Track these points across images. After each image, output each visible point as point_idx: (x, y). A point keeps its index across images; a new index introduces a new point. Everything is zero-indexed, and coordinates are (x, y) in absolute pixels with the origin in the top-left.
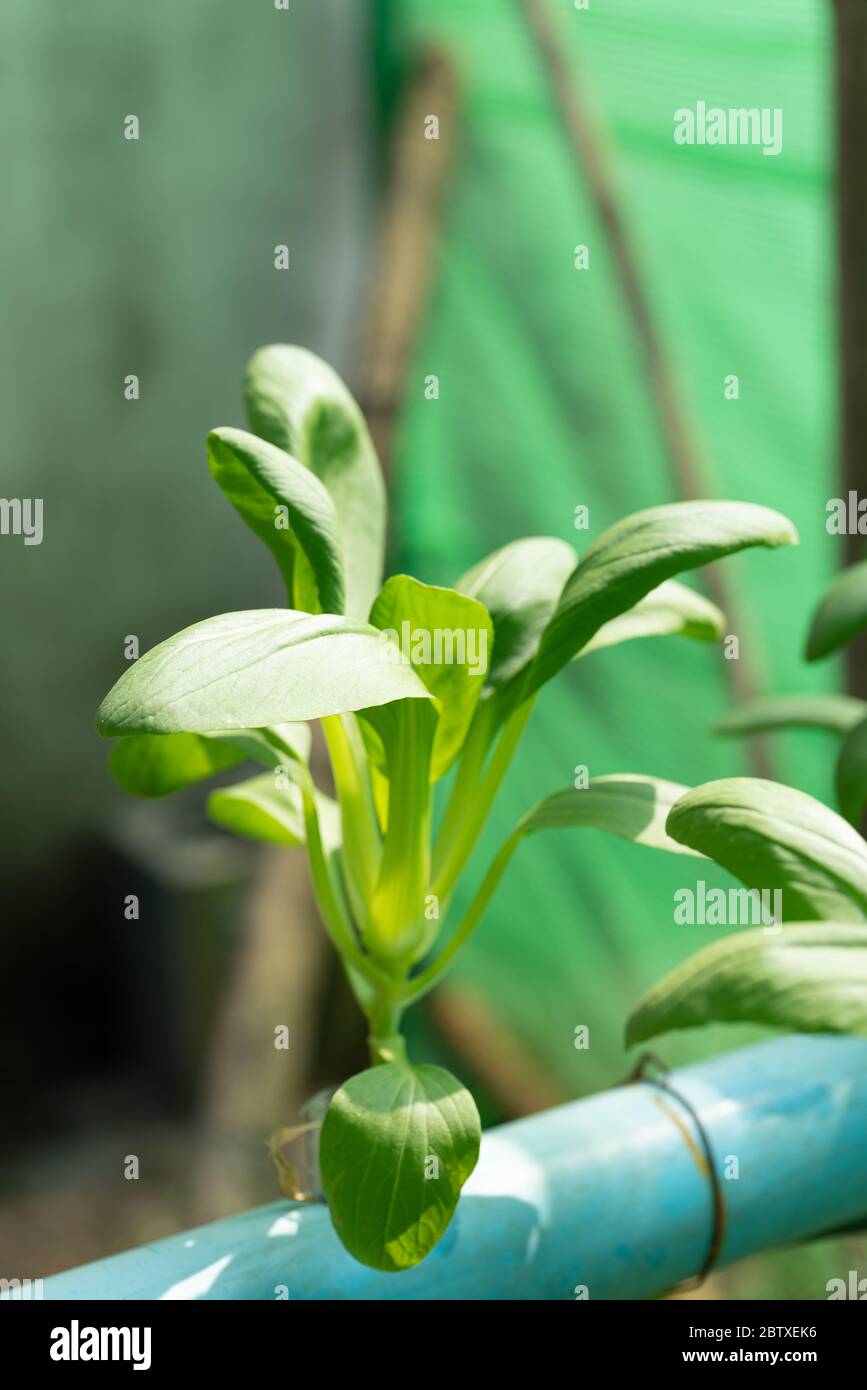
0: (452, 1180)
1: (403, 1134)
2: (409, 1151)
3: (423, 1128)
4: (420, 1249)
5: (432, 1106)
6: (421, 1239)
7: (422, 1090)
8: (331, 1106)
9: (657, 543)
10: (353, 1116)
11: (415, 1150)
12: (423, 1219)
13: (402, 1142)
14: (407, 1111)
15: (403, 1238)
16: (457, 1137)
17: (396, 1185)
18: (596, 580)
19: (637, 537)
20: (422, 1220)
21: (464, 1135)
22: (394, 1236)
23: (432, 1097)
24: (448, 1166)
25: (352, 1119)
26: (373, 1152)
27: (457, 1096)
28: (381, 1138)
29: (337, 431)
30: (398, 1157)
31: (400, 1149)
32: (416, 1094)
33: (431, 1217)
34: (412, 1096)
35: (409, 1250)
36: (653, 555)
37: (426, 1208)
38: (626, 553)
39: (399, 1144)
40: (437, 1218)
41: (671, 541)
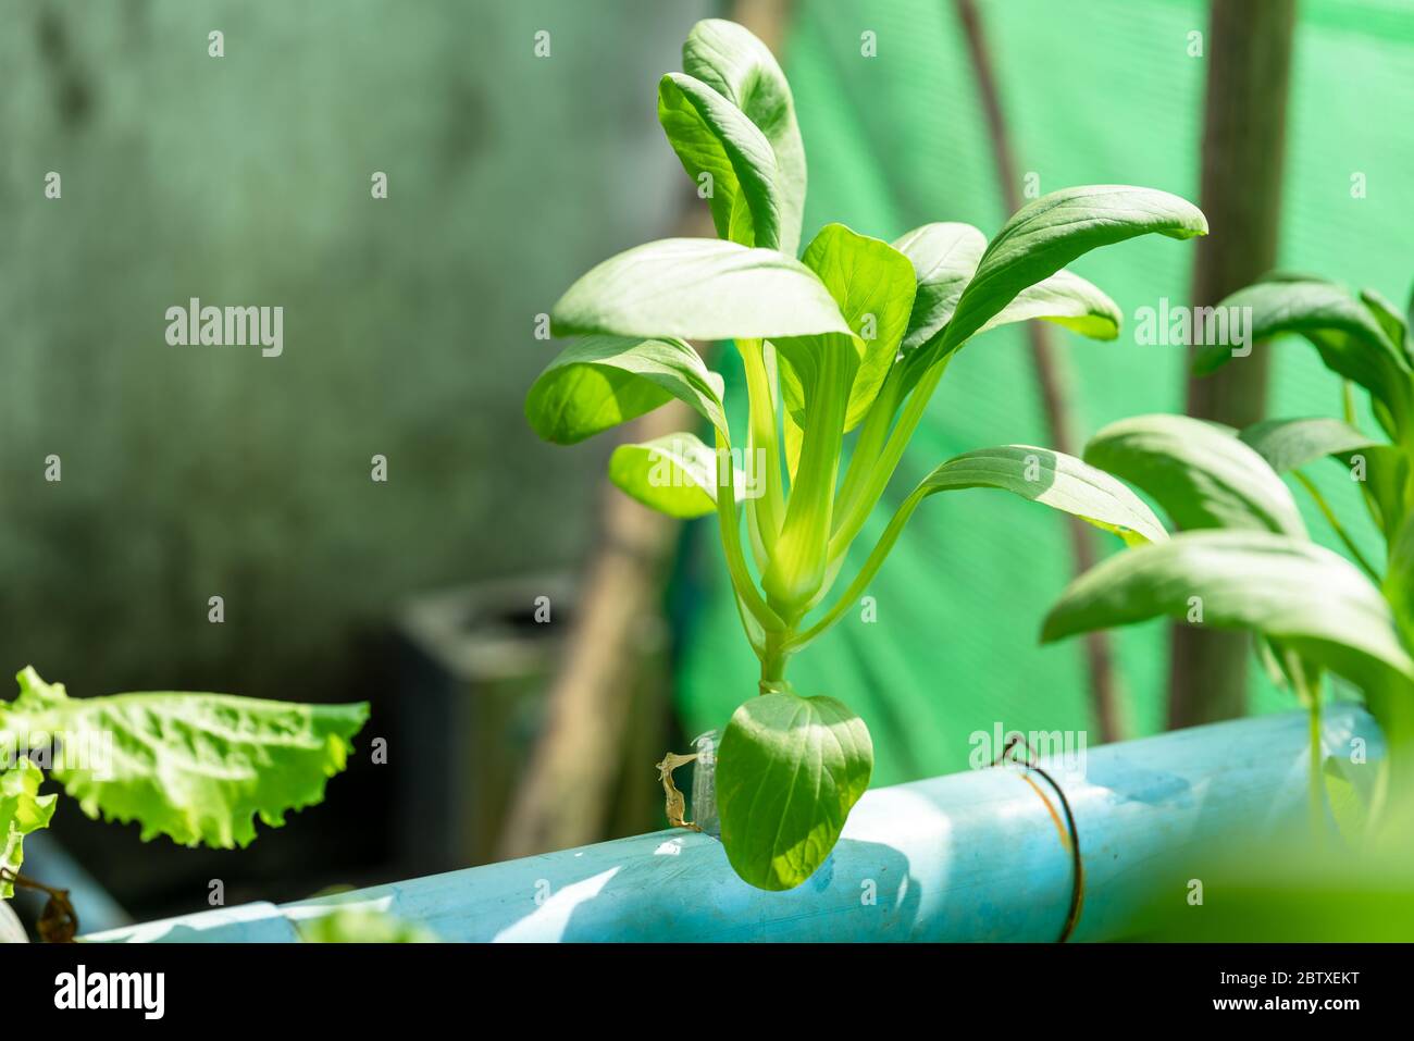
0: (842, 801)
1: (798, 753)
2: (803, 769)
3: (818, 748)
4: (805, 868)
5: (827, 728)
6: (807, 858)
7: (817, 716)
8: (731, 721)
9: (1079, 216)
10: (753, 733)
11: (810, 768)
12: (812, 836)
13: (797, 759)
14: (803, 732)
15: (790, 853)
16: (850, 761)
17: (789, 800)
18: (1017, 247)
19: (1058, 210)
20: (810, 837)
21: (857, 758)
22: (782, 852)
23: (826, 723)
24: (840, 787)
25: (751, 735)
26: (769, 767)
27: (851, 723)
28: (778, 754)
29: (770, 101)
30: (793, 773)
31: (795, 765)
32: (812, 717)
33: (819, 834)
34: (809, 718)
35: (795, 867)
36: (1075, 226)
37: (815, 825)
38: (1048, 224)
39: (794, 762)
40: (824, 836)
41: (1094, 215)
